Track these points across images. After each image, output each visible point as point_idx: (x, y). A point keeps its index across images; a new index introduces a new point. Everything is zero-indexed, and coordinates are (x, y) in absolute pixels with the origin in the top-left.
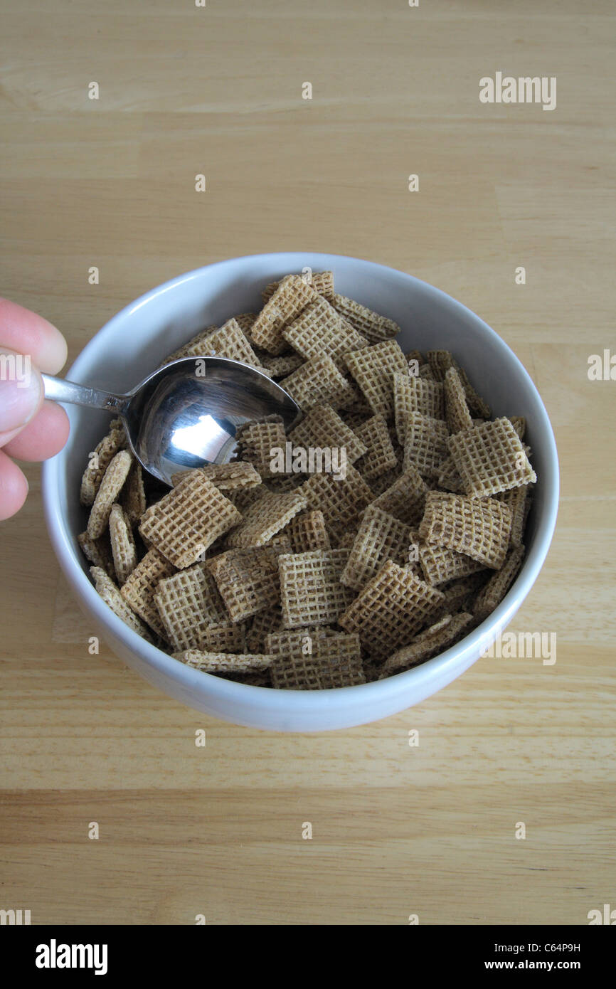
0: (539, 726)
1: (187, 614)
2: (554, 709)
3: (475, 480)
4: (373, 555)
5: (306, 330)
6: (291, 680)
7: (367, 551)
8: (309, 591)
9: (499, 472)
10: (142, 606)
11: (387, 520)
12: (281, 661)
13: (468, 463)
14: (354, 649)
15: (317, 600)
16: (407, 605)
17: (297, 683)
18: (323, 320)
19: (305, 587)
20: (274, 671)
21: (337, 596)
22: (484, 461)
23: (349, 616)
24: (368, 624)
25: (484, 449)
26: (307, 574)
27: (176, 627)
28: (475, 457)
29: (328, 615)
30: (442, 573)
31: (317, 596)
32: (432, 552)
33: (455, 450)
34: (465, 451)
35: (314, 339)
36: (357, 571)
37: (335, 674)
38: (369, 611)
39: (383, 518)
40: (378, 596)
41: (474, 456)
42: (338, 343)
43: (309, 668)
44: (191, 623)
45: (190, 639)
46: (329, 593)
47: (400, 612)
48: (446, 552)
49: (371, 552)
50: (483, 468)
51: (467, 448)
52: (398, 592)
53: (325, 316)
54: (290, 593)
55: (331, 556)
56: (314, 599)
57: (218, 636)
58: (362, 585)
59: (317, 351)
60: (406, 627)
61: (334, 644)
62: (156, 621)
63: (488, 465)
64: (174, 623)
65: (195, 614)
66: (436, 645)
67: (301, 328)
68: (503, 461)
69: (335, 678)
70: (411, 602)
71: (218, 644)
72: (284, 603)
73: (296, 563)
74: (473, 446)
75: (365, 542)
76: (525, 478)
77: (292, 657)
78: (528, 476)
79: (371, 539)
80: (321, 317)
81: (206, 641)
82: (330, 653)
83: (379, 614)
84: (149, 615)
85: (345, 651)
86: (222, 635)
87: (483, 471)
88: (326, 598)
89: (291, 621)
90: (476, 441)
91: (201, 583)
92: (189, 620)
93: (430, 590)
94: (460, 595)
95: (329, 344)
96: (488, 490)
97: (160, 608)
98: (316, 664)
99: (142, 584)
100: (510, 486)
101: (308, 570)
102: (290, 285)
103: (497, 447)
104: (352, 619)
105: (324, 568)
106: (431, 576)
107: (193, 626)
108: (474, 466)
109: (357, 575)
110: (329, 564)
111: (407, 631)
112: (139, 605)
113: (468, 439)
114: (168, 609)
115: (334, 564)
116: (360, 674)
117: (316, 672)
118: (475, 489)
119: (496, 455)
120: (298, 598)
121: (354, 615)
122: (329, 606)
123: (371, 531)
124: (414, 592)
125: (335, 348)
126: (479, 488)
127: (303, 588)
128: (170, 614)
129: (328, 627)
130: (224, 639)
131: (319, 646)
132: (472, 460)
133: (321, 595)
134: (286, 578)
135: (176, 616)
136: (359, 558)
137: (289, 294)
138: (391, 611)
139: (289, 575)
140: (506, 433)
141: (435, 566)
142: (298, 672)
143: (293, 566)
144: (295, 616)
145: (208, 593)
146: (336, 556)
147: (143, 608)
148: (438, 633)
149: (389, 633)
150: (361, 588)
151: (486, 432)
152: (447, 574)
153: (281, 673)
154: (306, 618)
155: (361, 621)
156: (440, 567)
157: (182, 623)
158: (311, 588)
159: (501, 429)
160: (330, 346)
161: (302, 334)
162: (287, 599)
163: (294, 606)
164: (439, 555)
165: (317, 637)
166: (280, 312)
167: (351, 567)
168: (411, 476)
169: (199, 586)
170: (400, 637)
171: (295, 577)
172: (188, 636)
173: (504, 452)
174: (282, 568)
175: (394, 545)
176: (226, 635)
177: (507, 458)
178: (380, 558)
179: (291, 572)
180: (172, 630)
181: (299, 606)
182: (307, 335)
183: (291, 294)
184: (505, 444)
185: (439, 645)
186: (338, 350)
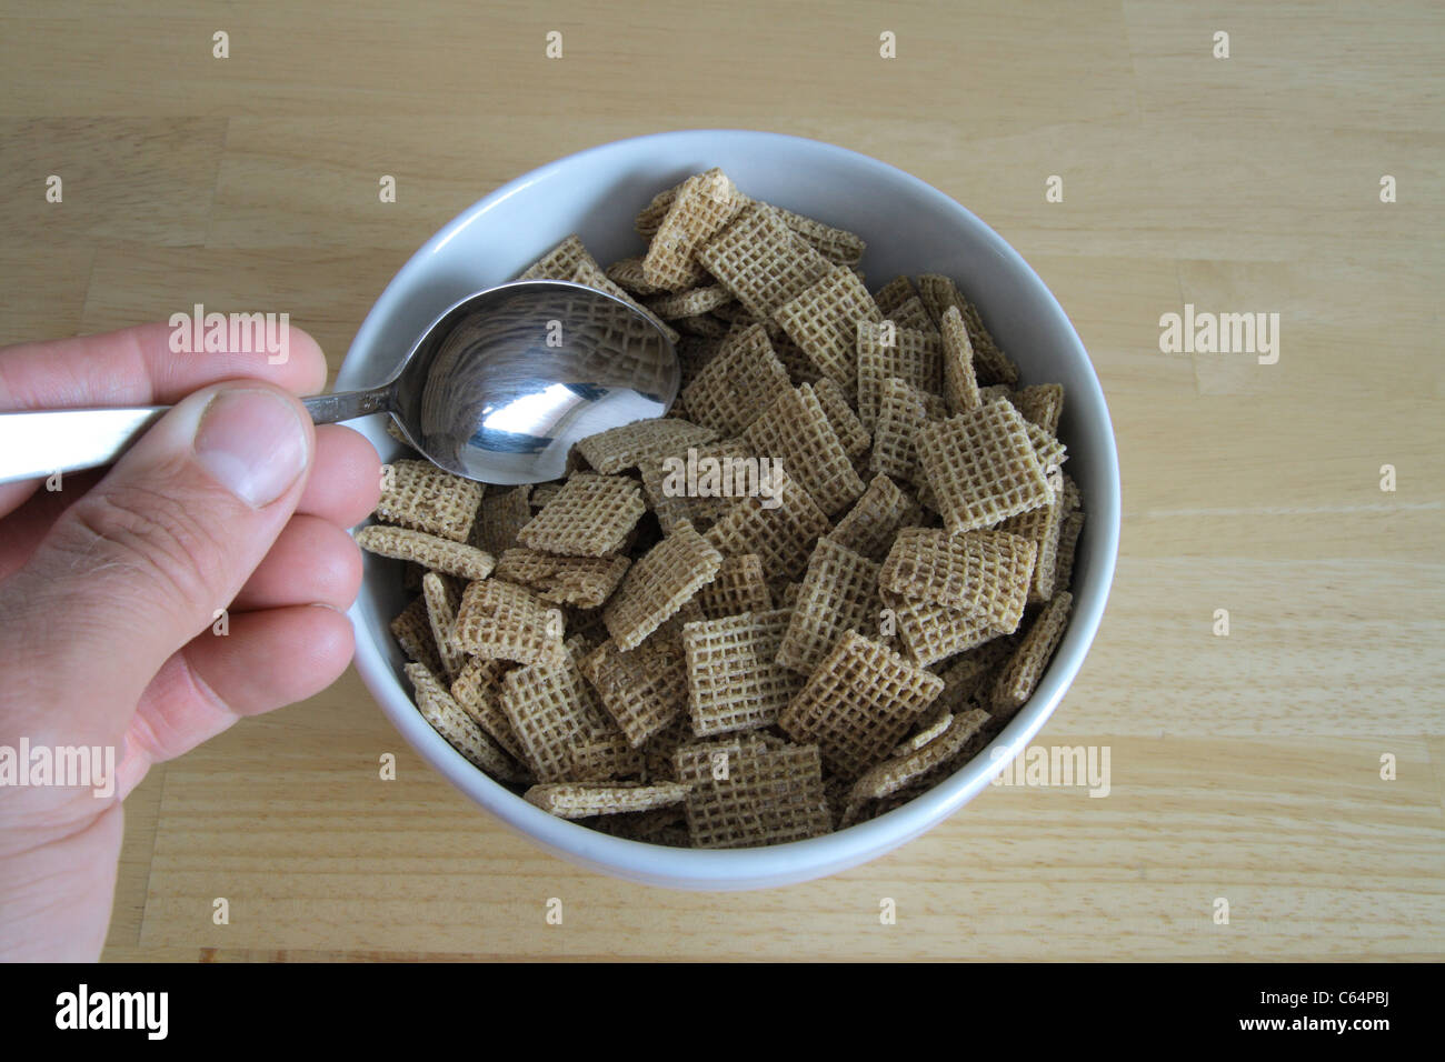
0: (1184, 868)
1: (552, 721)
2: (1206, 841)
3: (957, 505)
4: (827, 617)
5: (733, 249)
6: (716, 818)
7: (816, 611)
8: (731, 678)
9: (995, 491)
10: (485, 712)
11: (848, 561)
12: (700, 790)
13: (947, 474)
14: (810, 769)
15: (744, 691)
16: (882, 698)
17: (725, 823)
18: (761, 234)
19: (726, 673)
20: (689, 805)
21: (776, 683)
22: (972, 471)
23: (792, 714)
24: (822, 727)
25: (971, 451)
26: (728, 652)
27: (536, 741)
28: (957, 466)
29: (762, 715)
30: (935, 645)
31: (744, 685)
32: (916, 614)
33: (926, 454)
34: (941, 455)
35: (746, 262)
36: (801, 645)
37: (783, 808)
38: (823, 708)
39: (842, 558)
40: (836, 684)
41: (956, 464)
42: (782, 267)
43: (743, 800)
44: (559, 734)
45: (559, 757)
46: (762, 680)
47: (872, 708)
48: (939, 613)
49: (822, 612)
50: (970, 483)
51: (944, 449)
52: (865, 679)
53: (764, 228)
54: (703, 683)
55: (766, 622)
56: (739, 691)
57: (603, 754)
58: (811, 666)
59: (749, 279)
60: (883, 731)
61: (780, 762)
62: (509, 734)
63: (978, 478)
64: (533, 736)
65: (565, 719)
66: (931, 764)
67: (725, 246)
68: (1001, 472)
69: (783, 814)
70: (888, 694)
71: (603, 766)
72: (693, 699)
73: (710, 636)
74: (954, 447)
75: (814, 597)
76: (1037, 499)
77: (715, 784)
78: (1042, 495)
79: (823, 592)
80: (758, 229)
81: (585, 762)
82: (774, 776)
83: (838, 711)
84: (497, 726)
85: (798, 772)
86: (609, 751)
87: (971, 489)
88: (758, 688)
89: (704, 725)
90: (959, 437)
91: (570, 672)
92: (556, 728)
93: (917, 674)
94: (969, 676)
95: (768, 269)
96: (978, 519)
97: (511, 715)
98: (753, 793)
99: (484, 679)
100: (1013, 512)
101: (730, 646)
102: (693, 192)
103: (992, 449)
104: (797, 720)
105: (755, 640)
106: (917, 651)
107: (562, 738)
108: (955, 481)
109: (802, 651)
110: (763, 634)
111: (885, 737)
112: (481, 710)
113: (945, 436)
114: (522, 714)
115: (770, 634)
116: (822, 808)
117: (753, 805)
118: (957, 519)
119: (990, 462)
120: (714, 689)
121: (800, 714)
122: (763, 700)
123: (822, 580)
124: (893, 679)
125: (778, 273)
126: (963, 517)
127: (722, 675)
128: (525, 722)
129: (767, 732)
130: (612, 757)
131: (756, 765)
132: (952, 470)
133: (751, 683)
134: (695, 659)
135: (535, 725)
136: (805, 623)
137: (693, 205)
138: (857, 707)
139: (700, 655)
140: (1005, 425)
141: (923, 635)
142: (725, 806)
143: (705, 640)
144: (711, 718)
145: (581, 686)
146: (773, 620)
147: (487, 715)
148: (933, 743)
149: (856, 741)
150: (810, 671)
151: (974, 423)
152: (943, 646)
153: (700, 807)
154: (727, 721)
155: (811, 722)
156: (931, 636)
157: (546, 734)
158: (734, 673)
159: (997, 418)
160: (770, 272)
161: (725, 254)
162: (697, 693)
163: (709, 703)
164: (928, 617)
165: (754, 751)
166: (683, 232)
167: (792, 638)
168: (881, 487)
169: (567, 677)
170: (875, 747)
171: (710, 658)
172: (556, 753)
173: (1002, 456)
174: (689, 643)
175: (860, 600)
176: (615, 751)
177: (1007, 467)
178: (838, 622)
179: (703, 650)
180: (531, 746)
181: (716, 703)
182: (734, 256)
183: (697, 205)
184: (1004, 444)
185: (936, 763)
186: (783, 278)
